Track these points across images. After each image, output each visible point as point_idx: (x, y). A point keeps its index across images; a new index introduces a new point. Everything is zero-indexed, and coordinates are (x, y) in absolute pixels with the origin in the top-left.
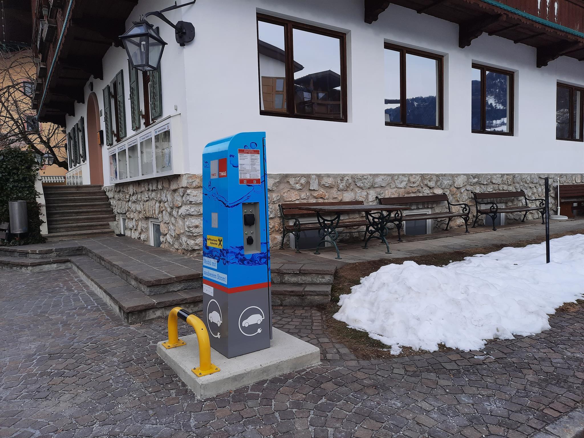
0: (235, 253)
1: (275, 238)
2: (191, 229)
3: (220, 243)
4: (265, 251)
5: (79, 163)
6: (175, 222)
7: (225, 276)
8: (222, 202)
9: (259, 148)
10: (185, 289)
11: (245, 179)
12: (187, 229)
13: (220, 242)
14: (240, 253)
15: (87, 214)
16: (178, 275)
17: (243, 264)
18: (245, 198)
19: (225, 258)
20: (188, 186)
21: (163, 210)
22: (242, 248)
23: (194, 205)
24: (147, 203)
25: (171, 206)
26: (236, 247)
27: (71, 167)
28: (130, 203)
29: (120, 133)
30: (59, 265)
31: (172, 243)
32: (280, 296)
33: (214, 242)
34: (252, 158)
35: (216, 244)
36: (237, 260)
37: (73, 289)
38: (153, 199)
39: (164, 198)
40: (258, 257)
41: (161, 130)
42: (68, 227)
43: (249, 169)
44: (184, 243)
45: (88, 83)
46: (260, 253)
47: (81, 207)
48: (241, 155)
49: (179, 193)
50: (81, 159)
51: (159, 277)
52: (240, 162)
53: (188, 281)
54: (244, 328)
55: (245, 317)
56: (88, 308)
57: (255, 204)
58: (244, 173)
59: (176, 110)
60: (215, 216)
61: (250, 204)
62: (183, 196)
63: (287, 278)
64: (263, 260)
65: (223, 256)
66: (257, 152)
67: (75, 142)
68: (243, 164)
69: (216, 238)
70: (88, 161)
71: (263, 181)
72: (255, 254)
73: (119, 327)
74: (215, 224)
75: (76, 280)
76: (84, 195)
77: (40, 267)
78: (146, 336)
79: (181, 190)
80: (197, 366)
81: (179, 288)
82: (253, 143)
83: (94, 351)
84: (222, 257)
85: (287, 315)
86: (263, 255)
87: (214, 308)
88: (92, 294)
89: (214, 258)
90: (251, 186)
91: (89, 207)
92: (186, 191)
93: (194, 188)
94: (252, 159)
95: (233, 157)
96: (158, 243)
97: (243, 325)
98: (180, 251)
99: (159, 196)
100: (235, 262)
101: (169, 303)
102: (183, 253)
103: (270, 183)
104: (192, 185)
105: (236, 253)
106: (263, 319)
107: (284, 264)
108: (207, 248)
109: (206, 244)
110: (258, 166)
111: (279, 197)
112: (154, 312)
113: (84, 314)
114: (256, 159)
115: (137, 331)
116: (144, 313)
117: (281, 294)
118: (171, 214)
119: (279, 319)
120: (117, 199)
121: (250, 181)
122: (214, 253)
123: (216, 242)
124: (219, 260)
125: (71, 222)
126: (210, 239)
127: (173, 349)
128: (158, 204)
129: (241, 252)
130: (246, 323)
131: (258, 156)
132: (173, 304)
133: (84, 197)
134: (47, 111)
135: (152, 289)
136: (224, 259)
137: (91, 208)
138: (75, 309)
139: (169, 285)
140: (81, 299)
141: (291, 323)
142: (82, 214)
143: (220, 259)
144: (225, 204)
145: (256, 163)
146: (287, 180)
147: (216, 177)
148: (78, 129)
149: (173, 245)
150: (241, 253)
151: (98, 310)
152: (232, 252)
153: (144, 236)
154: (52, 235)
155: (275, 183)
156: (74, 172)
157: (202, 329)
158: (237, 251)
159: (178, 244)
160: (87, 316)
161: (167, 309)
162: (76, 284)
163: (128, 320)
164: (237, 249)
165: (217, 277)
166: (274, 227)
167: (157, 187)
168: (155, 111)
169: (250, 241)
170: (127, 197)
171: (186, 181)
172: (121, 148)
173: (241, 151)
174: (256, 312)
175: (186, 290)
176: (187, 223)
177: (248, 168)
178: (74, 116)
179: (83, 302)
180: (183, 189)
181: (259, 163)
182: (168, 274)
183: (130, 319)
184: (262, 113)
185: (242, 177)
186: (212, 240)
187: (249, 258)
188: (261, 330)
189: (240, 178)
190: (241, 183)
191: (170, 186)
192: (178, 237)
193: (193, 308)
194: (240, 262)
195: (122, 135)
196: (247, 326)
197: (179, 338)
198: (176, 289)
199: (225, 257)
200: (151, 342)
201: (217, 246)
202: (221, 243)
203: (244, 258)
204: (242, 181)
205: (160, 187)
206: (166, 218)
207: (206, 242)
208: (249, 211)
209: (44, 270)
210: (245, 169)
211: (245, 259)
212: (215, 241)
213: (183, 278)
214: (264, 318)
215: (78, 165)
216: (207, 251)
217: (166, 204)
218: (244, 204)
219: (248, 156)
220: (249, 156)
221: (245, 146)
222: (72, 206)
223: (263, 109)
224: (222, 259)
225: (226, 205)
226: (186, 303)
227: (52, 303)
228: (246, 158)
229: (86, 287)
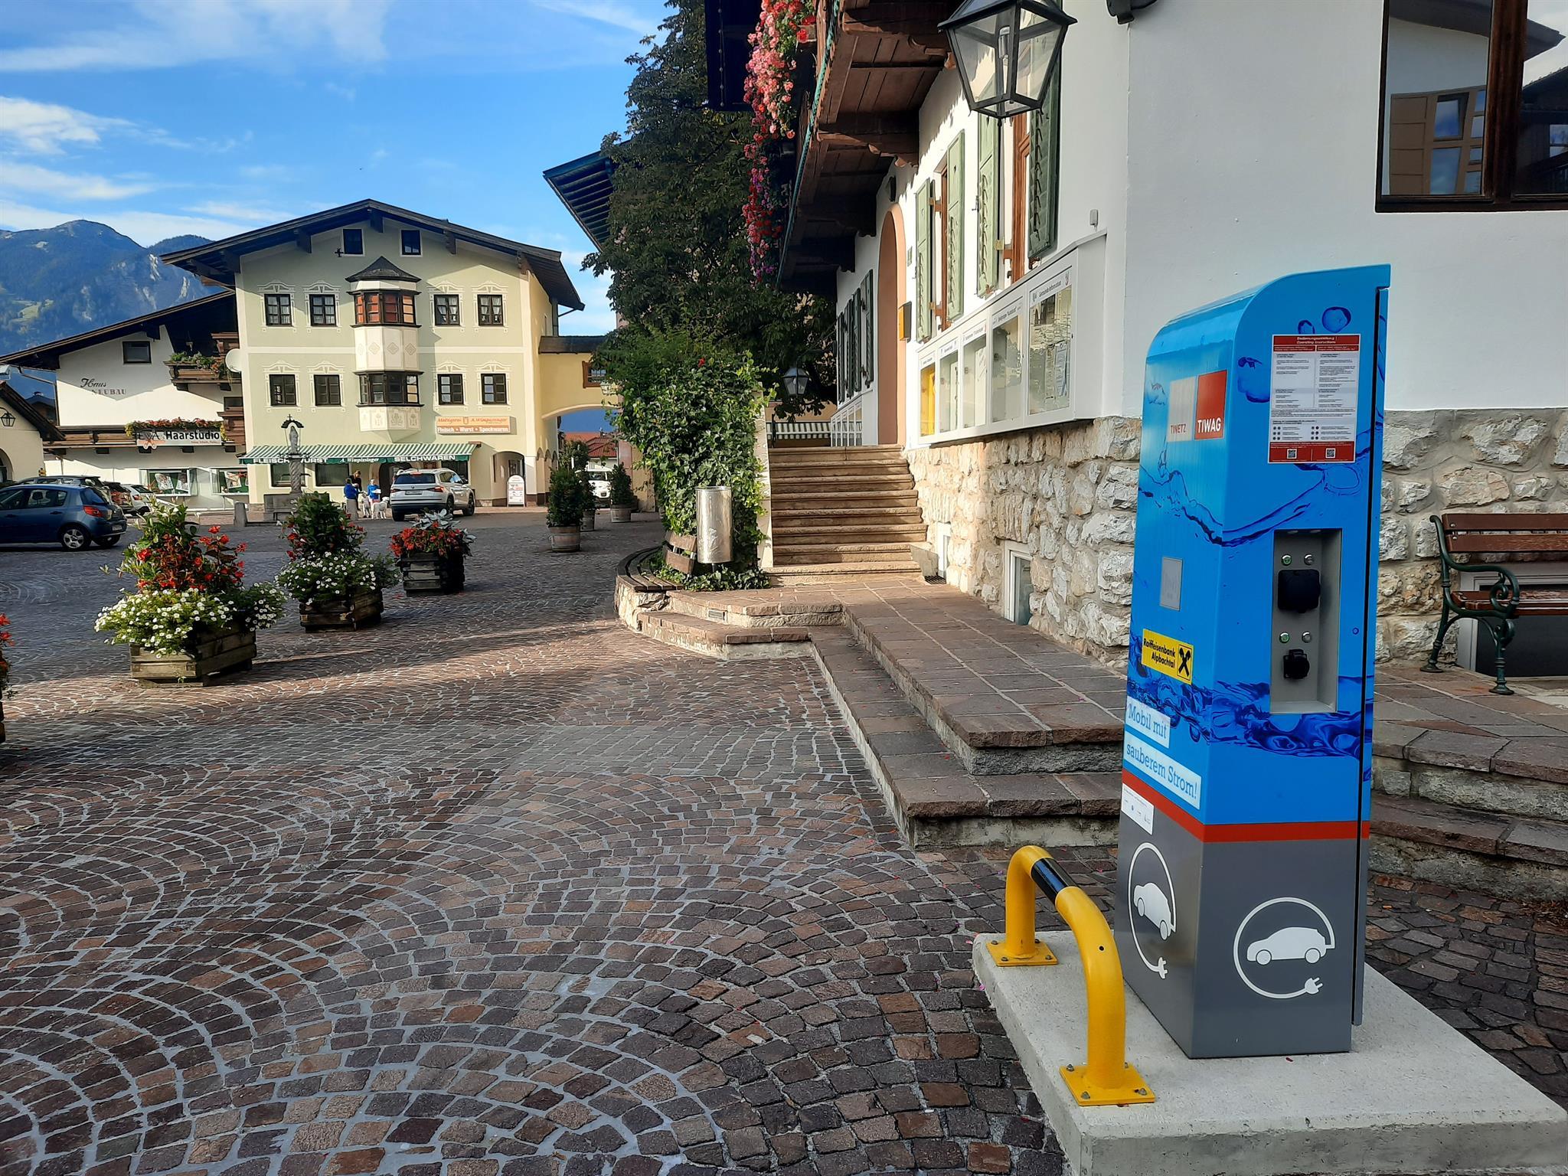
0: (1233, 705)
1: (1398, 631)
2: (1115, 584)
3: (1184, 665)
4: (1355, 708)
5: (859, 390)
6: (1070, 558)
7: (1195, 779)
8: (1201, 523)
9: (1362, 329)
10: (1079, 769)
11: (1291, 445)
12: (1102, 583)
13: (1185, 660)
14: (1253, 707)
15: (862, 520)
16: (1057, 724)
17: (1265, 746)
18: (1288, 512)
19: (1199, 718)
20: (1115, 456)
21: (1041, 522)
22: (1262, 690)
23: (1126, 513)
24: (1001, 499)
25: (1062, 511)
26: (1242, 685)
27: (843, 400)
28: (962, 496)
29: (949, 305)
30: (788, 647)
31: (1058, 620)
32: (1404, 844)
33: (1164, 656)
34: (1326, 365)
35: (1172, 664)
36: (1240, 732)
37: (804, 716)
38: (1018, 487)
39: (1045, 488)
40: (1322, 728)
41: (1047, 291)
42: (817, 553)
43: (1311, 407)
44: (1093, 624)
45: (886, 180)
46: (1333, 714)
47: (851, 504)
48: (1285, 356)
49: (1087, 476)
50: (863, 380)
51: (1004, 723)
52: (1277, 382)
53: (1090, 746)
54: (1252, 968)
55: (1262, 929)
56: (826, 779)
57: (1327, 536)
58: (1289, 422)
59: (1095, 224)
60: (1172, 570)
61: (1305, 535)
62: (1097, 483)
63: (1434, 783)
64: (1345, 741)
65: (1193, 707)
66: (1350, 343)
67: (852, 336)
68: (1290, 391)
69: (1173, 644)
70: (874, 385)
71: (1365, 451)
72: (1314, 717)
73: (888, 853)
74: (1170, 597)
75: (816, 691)
76: (859, 471)
77: (747, 647)
78: (951, 901)
79: (1092, 469)
80: (1079, 1059)
81: (1062, 764)
82: (1334, 309)
83: (814, 916)
84: (1188, 713)
85: (1430, 922)
86: (1346, 721)
87: (1150, 873)
88: (843, 737)
89: (1161, 709)
90: (1315, 468)
91: (867, 503)
92: (1107, 470)
93: (1130, 460)
94: (1323, 371)
95: (1252, 364)
96: (1026, 615)
97: (1251, 957)
98: (1079, 644)
99: (1032, 479)
100: (1235, 738)
101: (1027, 807)
102: (1089, 653)
103: (1393, 444)
104: (1124, 451)
105: (1239, 706)
106: (1329, 947)
107: (1428, 727)
108: (1143, 671)
109: (1139, 657)
110: (1349, 398)
111: (1426, 492)
112: (982, 826)
113: (813, 796)
114: (1342, 370)
115: (930, 875)
116: (954, 826)
117: (1407, 839)
118: (1059, 533)
119: (1395, 928)
120: (933, 483)
121: (1311, 453)
122: (1164, 694)
123: (1170, 658)
124: (1178, 719)
125: (824, 540)
126: (1151, 644)
127: (1016, 971)
128: (1028, 505)
129: (1261, 704)
130: (1262, 951)
131: (1352, 360)
132: (1038, 813)
133: (858, 478)
134: (798, 264)
135: (985, 757)
136: (1195, 722)
137: (872, 505)
138: (796, 776)
139: (1032, 752)
140: (815, 748)
141: (1443, 956)
142: (851, 521)
143: (1182, 718)
144: (1210, 533)
145: (1344, 385)
146: (1464, 430)
147: (1187, 435)
148: (861, 303)
149: (1061, 625)
150: (1257, 707)
151: (847, 790)
152: (1224, 702)
153: (990, 588)
154: (780, 569)
155: (1415, 443)
156: (847, 411)
157: (1102, 948)
158: (1245, 699)
159: (1075, 623)
160: (819, 804)
161: (1019, 824)
162: (815, 703)
163: (912, 837)
164: (1244, 692)
165: (1167, 774)
166: (1397, 592)
167: (1029, 456)
168: (1037, 236)
169: (1295, 667)
170: (956, 479)
171: (1108, 440)
172: (946, 347)
173: (1286, 343)
174: (1305, 919)
175: (1084, 773)
176: (1104, 566)
177: (1306, 401)
178: (853, 271)
179: (818, 759)
180: (1097, 463)
181: (1355, 385)
182: (1032, 717)
183: (916, 836)
184: (1384, 205)
185: (1281, 436)
186: (1159, 649)
187: (1288, 727)
188: (1317, 984)
189: (1271, 440)
190: (1277, 459)
191: (1062, 451)
192: (1075, 603)
193: (1097, 834)
194: (1250, 739)
195: (952, 310)
196: (1264, 960)
197: (1040, 935)
198: (1050, 767)
199: (1198, 713)
200: (962, 921)
201: (1172, 672)
202: (1189, 663)
203: (1267, 724)
204: (1279, 452)
205: (1037, 455)
206: (1048, 545)
207: (1141, 650)
208: (1297, 559)
209: (755, 657)
210: (1296, 406)
211: (1273, 731)
212: (1167, 652)
213: (1074, 736)
214: (1332, 946)
215: (856, 394)
216: (1140, 681)
217: (1050, 503)
218: (1281, 536)
219: (1311, 363)
220: (1313, 359)
221: (1301, 324)
222: (831, 499)
223: (1386, 191)
224: (1188, 718)
225: (1214, 537)
226: (1078, 816)
227: (751, 751)
228: (1303, 368)
229: (835, 715)
